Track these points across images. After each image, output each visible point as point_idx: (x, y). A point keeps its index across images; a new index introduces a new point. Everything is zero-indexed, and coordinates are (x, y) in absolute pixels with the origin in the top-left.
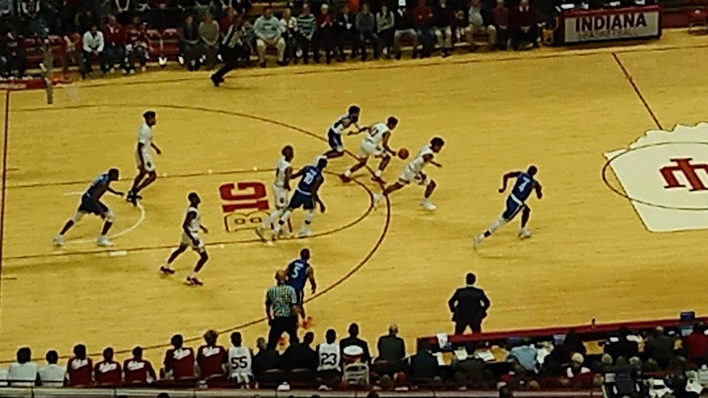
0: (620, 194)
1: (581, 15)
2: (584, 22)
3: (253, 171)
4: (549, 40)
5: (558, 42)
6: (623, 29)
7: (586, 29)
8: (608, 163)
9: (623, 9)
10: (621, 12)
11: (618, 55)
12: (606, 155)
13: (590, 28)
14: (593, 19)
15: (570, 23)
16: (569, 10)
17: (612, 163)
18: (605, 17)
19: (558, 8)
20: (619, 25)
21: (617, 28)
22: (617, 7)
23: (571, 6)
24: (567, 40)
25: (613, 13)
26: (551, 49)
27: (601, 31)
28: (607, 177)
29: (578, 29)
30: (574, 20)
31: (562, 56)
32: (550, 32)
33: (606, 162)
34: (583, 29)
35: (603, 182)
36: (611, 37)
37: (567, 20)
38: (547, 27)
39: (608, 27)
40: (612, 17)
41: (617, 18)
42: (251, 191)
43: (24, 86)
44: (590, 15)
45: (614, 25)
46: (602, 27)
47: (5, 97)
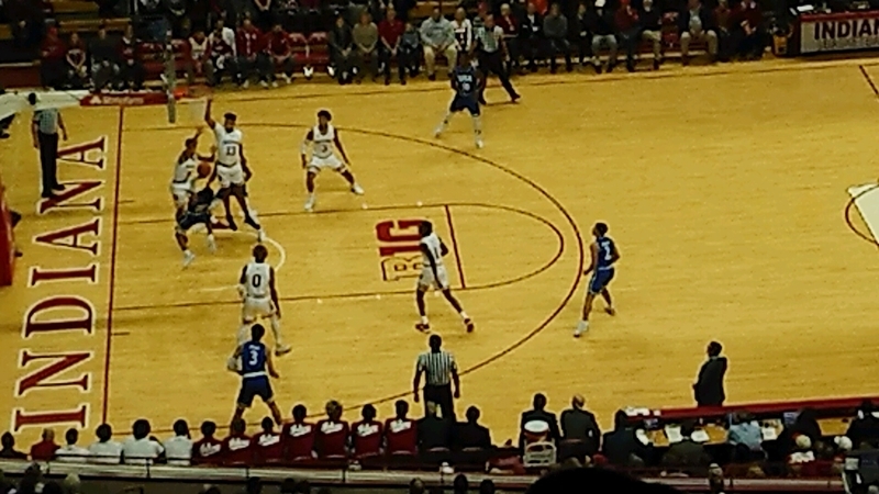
0: (865, 238)
1: (821, 19)
2: (825, 27)
3: (416, 207)
4: (781, 49)
5: (793, 51)
6: (873, 36)
7: (828, 37)
8: (853, 200)
9: (873, 12)
10: (872, 16)
11: (866, 69)
12: (850, 191)
13: (832, 36)
14: (837, 24)
15: (808, 30)
16: (806, 12)
17: (857, 201)
18: (851, 22)
19: (792, 10)
20: (869, 32)
21: (865, 35)
22: (866, 10)
23: (809, 7)
24: (803, 50)
25: (861, 17)
26: (783, 60)
27: (843, 39)
28: (851, 219)
29: (817, 37)
30: (813, 26)
31: (800, 69)
32: (783, 39)
33: (850, 200)
34: (824, 36)
35: (846, 224)
36: (858, 46)
37: (803, 26)
38: (779, 34)
39: (854, 34)
40: (860, 23)
41: (866, 23)
42: (414, 230)
43: (141, 100)
44: (833, 20)
45: (862, 31)
46: (847, 33)
47: (118, 114)
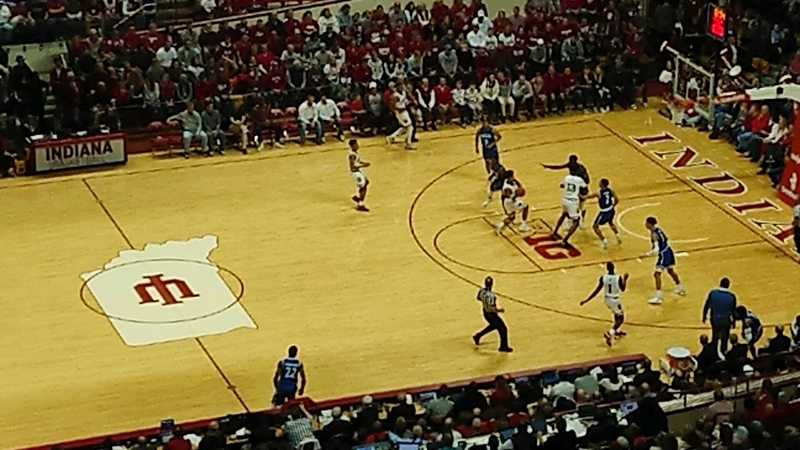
0: (97, 312)
1: (50, 145)
2: (54, 151)
4: (21, 170)
5: (30, 171)
6: (91, 156)
7: (57, 158)
8: (86, 283)
9: (90, 138)
10: (88, 141)
11: (87, 181)
12: (83, 276)
13: (60, 157)
14: (62, 149)
15: (40, 153)
16: (39, 140)
17: (88, 284)
18: (73, 146)
19: (27, 139)
20: (88, 153)
21: (85, 156)
22: (84, 136)
23: (40, 137)
24: (38, 169)
25: (81, 142)
26: (24, 178)
27: (69, 160)
28: (84, 297)
29: (48, 159)
30: (44, 151)
31: (34, 185)
32: (22, 162)
34: (53, 158)
35: (81, 302)
36: (81, 164)
37: (37, 151)
38: (19, 158)
39: (77, 154)
40: (80, 147)
41: (85, 147)
44: (59, 145)
45: (82, 153)
46: (71, 156)
